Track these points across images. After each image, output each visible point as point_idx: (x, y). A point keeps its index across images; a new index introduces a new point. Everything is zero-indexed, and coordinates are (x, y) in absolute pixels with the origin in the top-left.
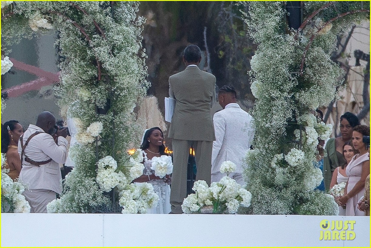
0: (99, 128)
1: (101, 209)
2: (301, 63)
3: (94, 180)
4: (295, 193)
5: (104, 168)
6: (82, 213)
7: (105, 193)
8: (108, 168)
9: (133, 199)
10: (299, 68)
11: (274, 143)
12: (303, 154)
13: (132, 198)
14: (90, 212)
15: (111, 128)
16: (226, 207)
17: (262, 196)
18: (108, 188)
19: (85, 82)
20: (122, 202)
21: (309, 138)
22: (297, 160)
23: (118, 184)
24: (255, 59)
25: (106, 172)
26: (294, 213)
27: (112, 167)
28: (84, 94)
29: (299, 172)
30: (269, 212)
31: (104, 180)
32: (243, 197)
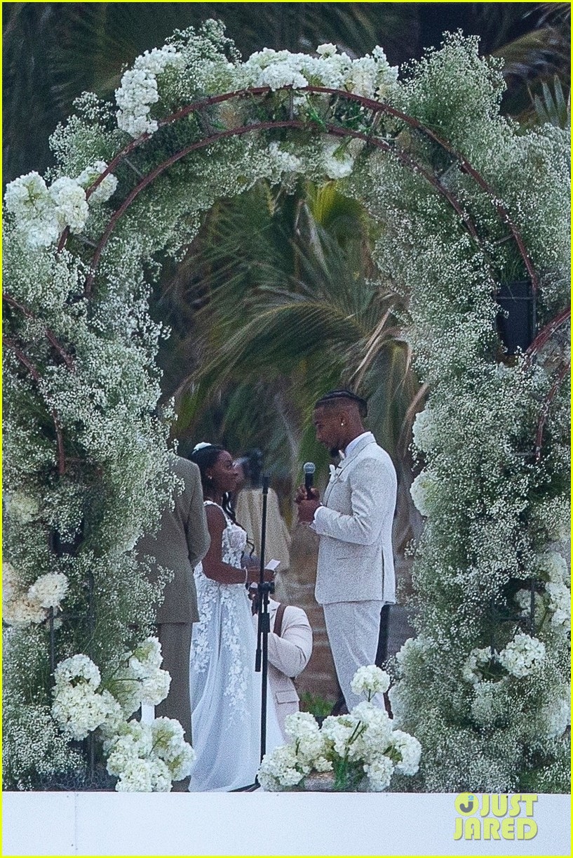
0: (58, 587)
1: (63, 782)
2: (537, 432)
3: (48, 712)
4: (524, 742)
5: (71, 682)
6: (18, 790)
7: (73, 744)
8: (78, 684)
9: (139, 757)
10: (531, 443)
11: (471, 622)
12: (542, 647)
13: (136, 755)
14: (37, 788)
15: (85, 588)
16: (362, 776)
17: (445, 747)
18: (80, 732)
19: (27, 479)
20: (113, 764)
21: (558, 610)
22: (529, 663)
23: (104, 720)
24: (422, 419)
25: (75, 693)
26: (522, 788)
27: (88, 681)
28: (21, 506)
29: (532, 692)
30: (463, 787)
31: (72, 711)
32: (403, 751)
